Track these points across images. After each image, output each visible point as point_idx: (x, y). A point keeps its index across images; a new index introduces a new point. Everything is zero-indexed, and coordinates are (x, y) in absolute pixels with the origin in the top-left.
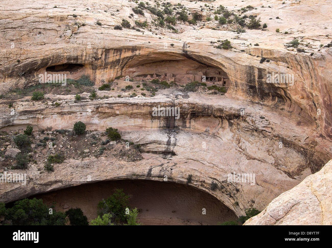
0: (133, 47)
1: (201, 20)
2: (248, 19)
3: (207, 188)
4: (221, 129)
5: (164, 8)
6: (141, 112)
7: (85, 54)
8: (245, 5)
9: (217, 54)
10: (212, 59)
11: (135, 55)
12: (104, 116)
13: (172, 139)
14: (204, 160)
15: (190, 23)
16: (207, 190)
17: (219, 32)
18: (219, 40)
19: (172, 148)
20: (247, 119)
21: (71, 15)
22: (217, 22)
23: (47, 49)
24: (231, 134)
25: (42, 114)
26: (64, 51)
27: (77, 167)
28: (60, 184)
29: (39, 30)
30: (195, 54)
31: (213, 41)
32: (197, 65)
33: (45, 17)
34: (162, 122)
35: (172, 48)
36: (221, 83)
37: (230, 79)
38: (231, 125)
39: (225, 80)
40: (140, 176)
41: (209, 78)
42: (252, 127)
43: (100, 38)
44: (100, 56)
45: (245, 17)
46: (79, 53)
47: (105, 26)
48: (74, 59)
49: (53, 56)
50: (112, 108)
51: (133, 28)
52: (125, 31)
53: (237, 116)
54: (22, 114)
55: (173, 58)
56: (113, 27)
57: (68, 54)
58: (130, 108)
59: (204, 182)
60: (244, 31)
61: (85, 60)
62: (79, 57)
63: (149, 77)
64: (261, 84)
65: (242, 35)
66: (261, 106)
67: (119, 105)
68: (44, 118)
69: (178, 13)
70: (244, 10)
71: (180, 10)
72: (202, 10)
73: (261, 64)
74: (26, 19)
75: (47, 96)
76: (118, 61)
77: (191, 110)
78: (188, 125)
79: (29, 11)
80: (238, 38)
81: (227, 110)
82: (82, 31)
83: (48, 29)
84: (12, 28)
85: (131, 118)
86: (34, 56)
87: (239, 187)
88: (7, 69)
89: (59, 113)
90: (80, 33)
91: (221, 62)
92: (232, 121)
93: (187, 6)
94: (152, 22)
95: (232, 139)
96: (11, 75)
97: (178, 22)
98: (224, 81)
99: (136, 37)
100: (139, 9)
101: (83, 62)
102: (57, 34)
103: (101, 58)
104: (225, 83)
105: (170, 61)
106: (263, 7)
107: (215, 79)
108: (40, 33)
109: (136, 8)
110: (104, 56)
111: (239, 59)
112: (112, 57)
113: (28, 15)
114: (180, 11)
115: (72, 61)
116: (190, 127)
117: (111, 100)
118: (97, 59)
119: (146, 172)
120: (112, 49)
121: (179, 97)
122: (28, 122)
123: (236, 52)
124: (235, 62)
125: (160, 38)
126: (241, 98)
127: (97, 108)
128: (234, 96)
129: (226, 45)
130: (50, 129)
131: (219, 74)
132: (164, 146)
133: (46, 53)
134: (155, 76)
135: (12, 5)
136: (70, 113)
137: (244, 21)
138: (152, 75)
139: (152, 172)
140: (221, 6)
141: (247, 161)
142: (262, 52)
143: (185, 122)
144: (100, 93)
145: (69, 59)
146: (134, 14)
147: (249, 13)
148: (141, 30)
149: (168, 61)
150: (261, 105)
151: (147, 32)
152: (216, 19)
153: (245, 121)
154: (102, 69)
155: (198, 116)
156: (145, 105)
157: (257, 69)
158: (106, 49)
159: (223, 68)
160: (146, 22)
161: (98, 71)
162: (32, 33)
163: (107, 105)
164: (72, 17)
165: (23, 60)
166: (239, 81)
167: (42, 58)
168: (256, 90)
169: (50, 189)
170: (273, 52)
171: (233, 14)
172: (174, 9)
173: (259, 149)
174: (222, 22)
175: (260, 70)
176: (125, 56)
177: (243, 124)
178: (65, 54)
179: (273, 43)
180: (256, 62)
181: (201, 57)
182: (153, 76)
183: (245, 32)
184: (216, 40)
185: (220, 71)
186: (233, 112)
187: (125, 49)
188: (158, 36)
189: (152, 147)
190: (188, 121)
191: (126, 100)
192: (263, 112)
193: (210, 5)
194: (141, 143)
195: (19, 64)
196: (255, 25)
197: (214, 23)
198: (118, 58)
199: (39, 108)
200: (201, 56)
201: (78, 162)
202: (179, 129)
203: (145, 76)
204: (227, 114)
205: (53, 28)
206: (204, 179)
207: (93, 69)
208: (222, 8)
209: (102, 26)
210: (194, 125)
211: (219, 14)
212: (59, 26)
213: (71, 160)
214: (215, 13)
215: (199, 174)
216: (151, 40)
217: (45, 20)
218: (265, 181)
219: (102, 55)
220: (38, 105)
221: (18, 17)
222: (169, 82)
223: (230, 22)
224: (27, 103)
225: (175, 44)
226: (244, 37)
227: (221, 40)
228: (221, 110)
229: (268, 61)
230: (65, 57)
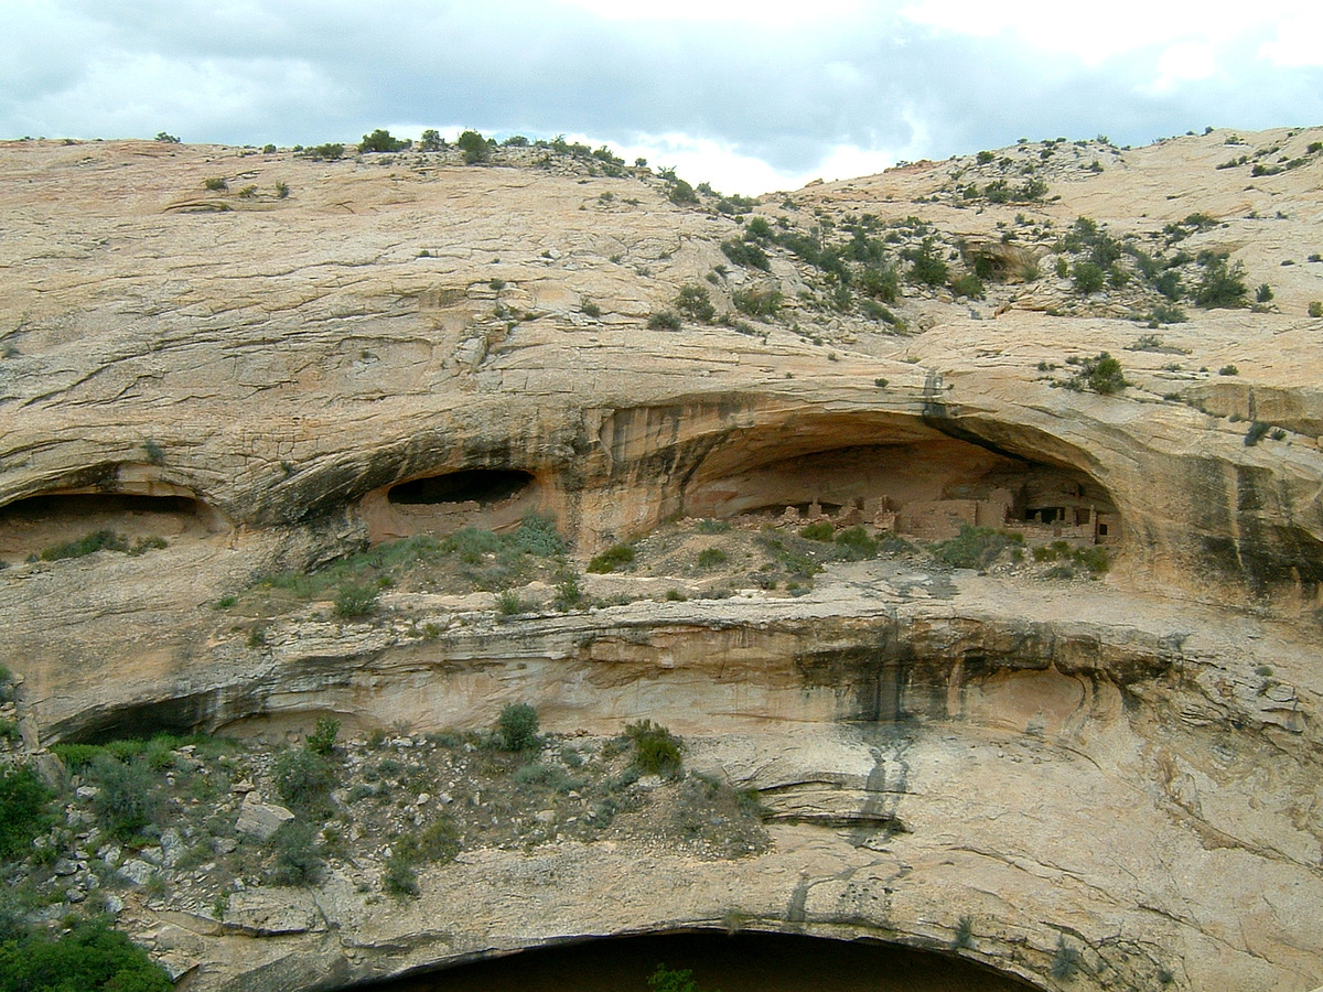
0: (723, 396)
1: (1002, 279)
2: (1192, 266)
3: (1038, 970)
4: (1091, 724)
5: (849, 236)
6: (758, 655)
7: (534, 432)
8: (1179, 212)
9: (1070, 415)
10: (1045, 437)
11: (734, 430)
12: (614, 675)
13: (891, 768)
14: (1025, 851)
15: (958, 290)
16: (1037, 979)
17: (1075, 325)
18: (1072, 355)
19: (888, 806)
20: (1199, 679)
21: (482, 282)
22: (1066, 284)
23: (392, 417)
24: (1135, 743)
25: (374, 671)
26: (453, 421)
27: (507, 881)
28: (443, 947)
29: (362, 345)
30: (975, 415)
31: (1048, 362)
32: (985, 459)
33: (384, 295)
34: (849, 697)
35: (881, 397)
36: (1088, 530)
37: (1125, 514)
38: (1133, 702)
39: (1104, 519)
40: (759, 918)
41: (1039, 514)
42: (1223, 710)
43: (591, 365)
44: (594, 439)
45: (1180, 260)
46: (515, 430)
47: (614, 318)
48: (494, 453)
49: (414, 444)
50: (643, 644)
51: (725, 322)
52: (694, 335)
53: (1159, 668)
54: (300, 670)
55: (889, 436)
56: (643, 322)
57: (471, 434)
58: (716, 642)
59: (1024, 942)
60: (1176, 318)
61: (538, 454)
62: (512, 443)
63: (791, 514)
64: (1253, 529)
65: (1170, 334)
66: (1255, 624)
67: (670, 630)
68: (379, 687)
69: (906, 255)
70: (1175, 233)
71: (914, 244)
72: (1005, 240)
73: (1250, 449)
74: (314, 304)
75: (388, 599)
76: (666, 455)
77: (966, 645)
78: (953, 707)
79: (324, 274)
80: (1150, 345)
81: (1115, 642)
82: (523, 341)
83: (396, 341)
84: (264, 341)
85: (720, 680)
86: (343, 446)
87: (1173, 966)
88: (246, 498)
89: (433, 666)
90: (514, 348)
91: (1084, 447)
92: (1137, 689)
93: (942, 227)
94: (804, 296)
95: (1138, 764)
96: (258, 522)
97: (906, 291)
98: (1103, 522)
99: (735, 357)
100: (748, 244)
101: (529, 464)
102: (427, 357)
103: (596, 443)
104: (1103, 530)
105: (876, 447)
106: (1252, 216)
107: (1062, 518)
108: (366, 355)
109: (738, 241)
110: (609, 438)
111: (1158, 431)
112: (642, 441)
113: (320, 290)
114: (917, 248)
115: (487, 461)
116: (961, 718)
117: (638, 612)
118: (581, 448)
119: (783, 902)
120: (641, 407)
121: (916, 592)
122: (320, 702)
123: (1143, 401)
124: (1140, 446)
125: (832, 358)
126: (1171, 590)
127: (586, 645)
128: (1141, 584)
129: (1104, 377)
130: (404, 730)
131: (1081, 495)
132: (856, 795)
133: (388, 432)
134: (815, 508)
135: (268, 257)
136: (478, 665)
137: (1177, 277)
138: (803, 509)
139: (809, 905)
140: (1081, 220)
141: (1206, 855)
142: (1252, 398)
143: (940, 696)
144: (595, 583)
145: (476, 451)
146: (730, 267)
147: (1195, 242)
148: (758, 326)
149: (869, 446)
150: (1260, 617)
151: (779, 337)
152: (1061, 270)
153: (1191, 685)
154: (604, 487)
155: (994, 671)
156: (774, 629)
157: (1234, 472)
158: (618, 411)
159: (1093, 471)
160: (775, 296)
161: (587, 499)
162: (338, 358)
163: (625, 632)
164: (486, 288)
165: (302, 461)
166: (1162, 523)
167: (374, 451)
168: (1235, 557)
169: (402, 966)
170: (1300, 398)
171: (1130, 250)
172: (892, 238)
173: (1252, 805)
174: (1086, 284)
175: (1247, 473)
176: (695, 435)
177: (1184, 700)
178: (461, 435)
179: (1298, 359)
180: (1229, 443)
181: (1001, 429)
182: (807, 508)
183: (1184, 320)
184: (1058, 358)
185: (1081, 481)
186: (1141, 651)
187: (693, 405)
188: (826, 349)
189: (806, 799)
190: (953, 692)
191: (699, 611)
192: (1265, 651)
193: (1037, 218)
194: (760, 785)
195: (286, 478)
196: (1223, 292)
197: (1053, 289)
198: (664, 442)
199: (358, 648)
200: (999, 426)
201: (512, 859)
202: (918, 725)
203: (778, 510)
204: (1116, 657)
205: (416, 335)
206: (1024, 932)
207: (568, 490)
208: (1086, 226)
209: (603, 319)
210: (979, 709)
211: (1074, 251)
212: (437, 328)
213: (486, 852)
214: (1057, 249)
215: (1000, 912)
216: (794, 367)
217: (382, 305)
218: (1285, 940)
219: (600, 432)
220: (359, 639)
221: (286, 299)
222: (871, 533)
223: (1118, 282)
224: (315, 626)
225: (895, 380)
226: (1177, 342)
227: (1082, 355)
228: (1089, 645)
229: (1278, 437)
230: (460, 443)
